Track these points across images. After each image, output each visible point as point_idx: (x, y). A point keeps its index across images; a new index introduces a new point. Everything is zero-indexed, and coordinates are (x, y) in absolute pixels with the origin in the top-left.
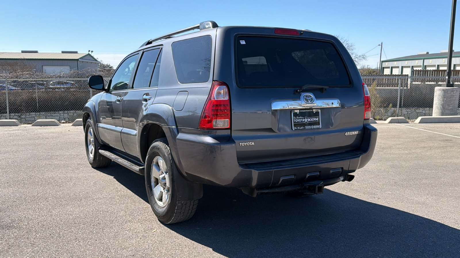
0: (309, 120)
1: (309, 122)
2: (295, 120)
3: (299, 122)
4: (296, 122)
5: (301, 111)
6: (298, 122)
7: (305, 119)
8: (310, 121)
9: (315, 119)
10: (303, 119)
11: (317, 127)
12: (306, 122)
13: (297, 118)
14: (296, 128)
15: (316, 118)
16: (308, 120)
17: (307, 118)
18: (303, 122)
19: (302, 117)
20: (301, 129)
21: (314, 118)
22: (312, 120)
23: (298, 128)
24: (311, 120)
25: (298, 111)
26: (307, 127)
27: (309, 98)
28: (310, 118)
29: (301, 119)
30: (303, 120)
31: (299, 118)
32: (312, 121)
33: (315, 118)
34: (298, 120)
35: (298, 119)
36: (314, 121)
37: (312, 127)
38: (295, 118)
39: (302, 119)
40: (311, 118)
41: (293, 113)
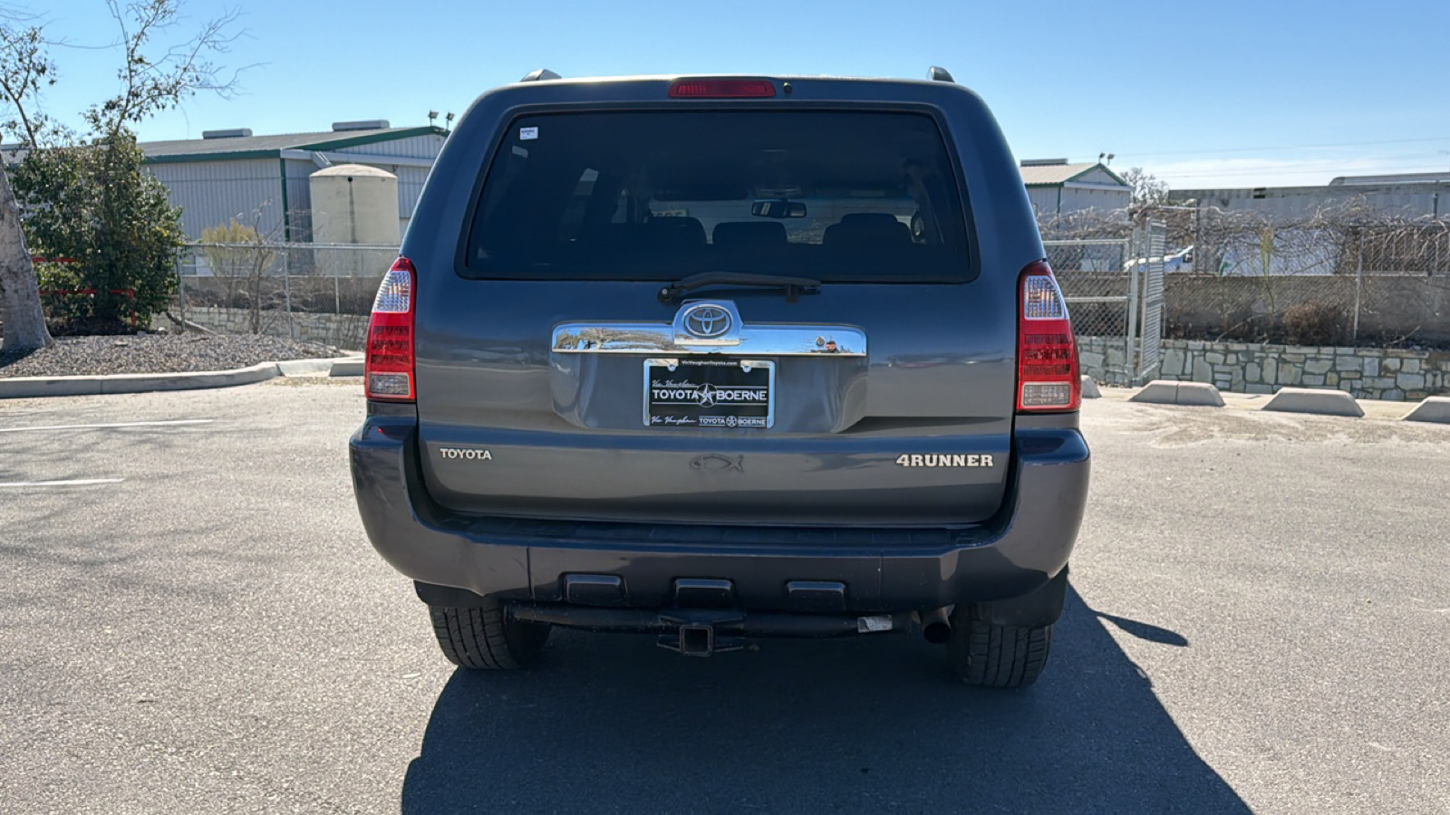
0: (721, 395)
1: (719, 401)
2: (656, 392)
3: (676, 399)
4: (659, 399)
5: (684, 362)
6: (669, 399)
7: (701, 389)
8: (725, 401)
9: (747, 395)
10: (695, 392)
11: (754, 422)
12: (707, 403)
13: (669, 384)
14: (655, 419)
15: (754, 391)
16: (714, 397)
17: (711, 389)
18: (694, 400)
19: (690, 382)
20: (681, 425)
21: (743, 392)
22: (735, 395)
23: (668, 420)
24: (729, 395)
25: (674, 362)
26: (704, 420)
27: (707, 320)
28: (725, 390)
29: (684, 389)
30: (695, 395)
31: (675, 386)
32: (733, 401)
33: (749, 390)
34: (672, 395)
35: (672, 389)
36: (745, 400)
37: (731, 421)
38: (659, 385)
39: (689, 392)
40: (733, 390)
41: (652, 368)
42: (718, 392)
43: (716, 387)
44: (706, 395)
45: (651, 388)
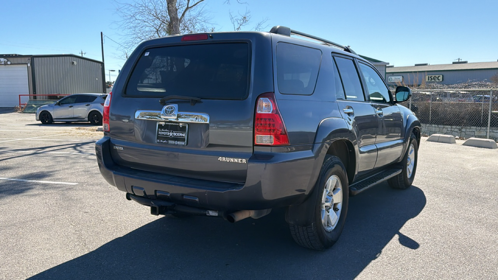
0: (175, 134)
1: (174, 136)
2: (159, 132)
3: (164, 135)
4: (160, 135)
5: (166, 123)
6: (162, 135)
7: (170, 132)
8: (176, 136)
9: (181, 134)
11: (182, 143)
12: (171, 136)
13: (163, 130)
14: (158, 141)
15: (183, 133)
16: (173, 135)
17: (172, 132)
18: (168, 135)
19: (167, 130)
20: (164, 143)
23: (161, 141)
24: (177, 134)
25: (164, 123)
26: (170, 142)
27: (169, 110)
28: (176, 133)
29: (166, 132)
30: (168, 134)
31: (164, 130)
32: (177, 136)
33: (181, 133)
34: (163, 133)
35: (163, 132)
36: (180, 136)
37: (176, 142)
38: (160, 130)
39: (167, 133)
40: (178, 133)
41: (159, 125)
42: (174, 133)
43: (174, 132)
44: (171, 134)
45: (158, 131)
